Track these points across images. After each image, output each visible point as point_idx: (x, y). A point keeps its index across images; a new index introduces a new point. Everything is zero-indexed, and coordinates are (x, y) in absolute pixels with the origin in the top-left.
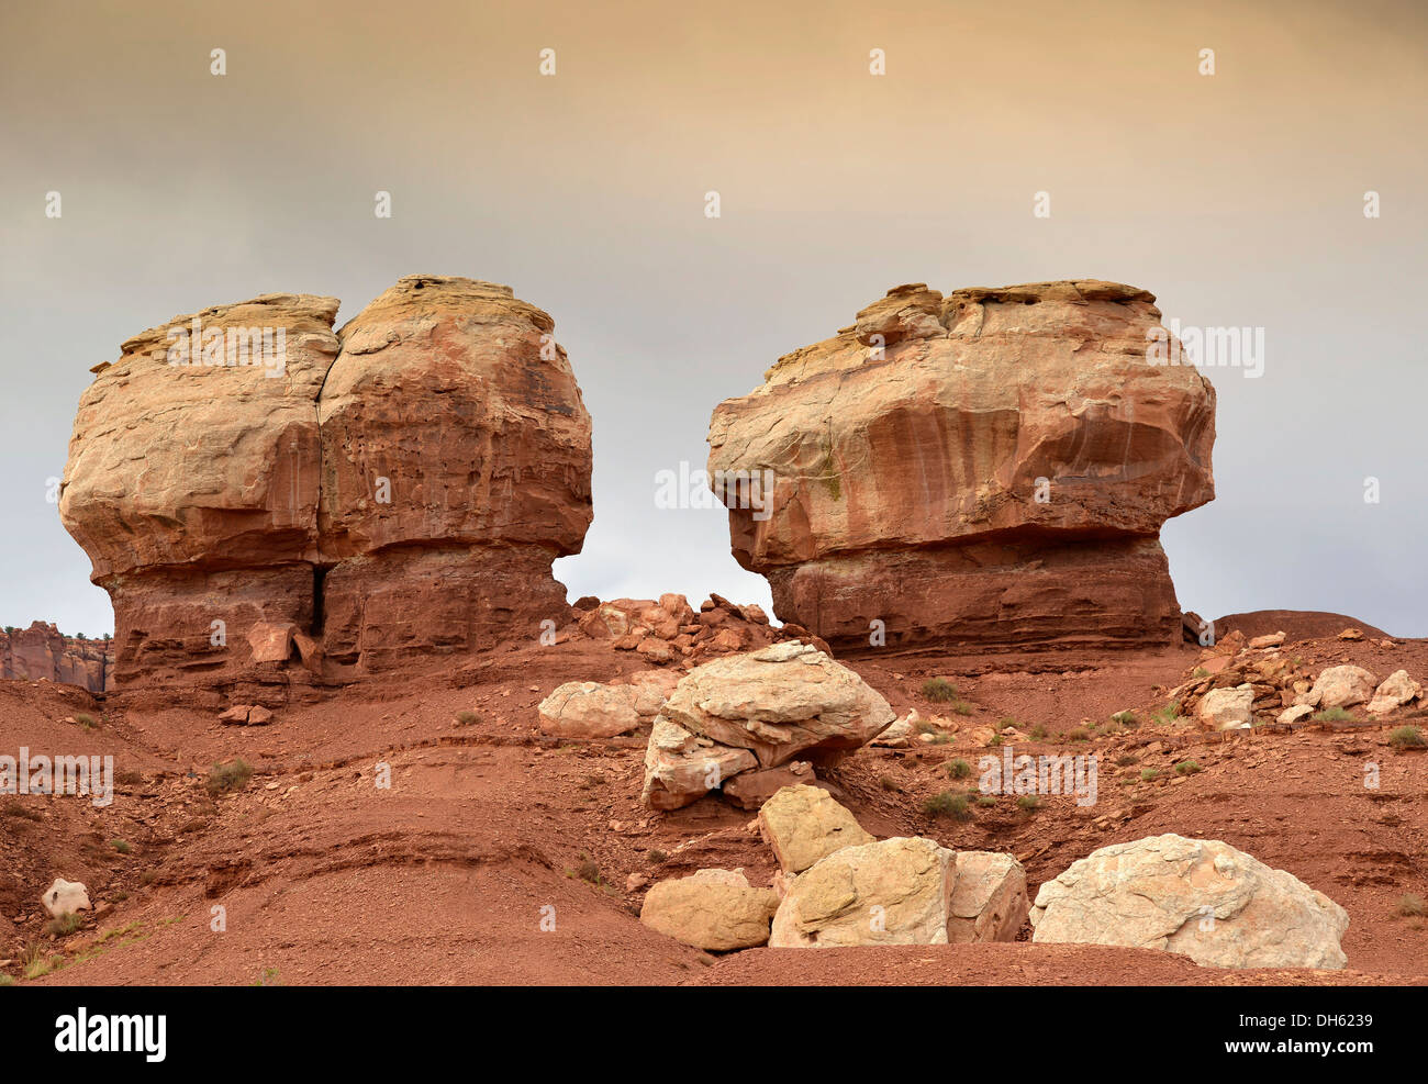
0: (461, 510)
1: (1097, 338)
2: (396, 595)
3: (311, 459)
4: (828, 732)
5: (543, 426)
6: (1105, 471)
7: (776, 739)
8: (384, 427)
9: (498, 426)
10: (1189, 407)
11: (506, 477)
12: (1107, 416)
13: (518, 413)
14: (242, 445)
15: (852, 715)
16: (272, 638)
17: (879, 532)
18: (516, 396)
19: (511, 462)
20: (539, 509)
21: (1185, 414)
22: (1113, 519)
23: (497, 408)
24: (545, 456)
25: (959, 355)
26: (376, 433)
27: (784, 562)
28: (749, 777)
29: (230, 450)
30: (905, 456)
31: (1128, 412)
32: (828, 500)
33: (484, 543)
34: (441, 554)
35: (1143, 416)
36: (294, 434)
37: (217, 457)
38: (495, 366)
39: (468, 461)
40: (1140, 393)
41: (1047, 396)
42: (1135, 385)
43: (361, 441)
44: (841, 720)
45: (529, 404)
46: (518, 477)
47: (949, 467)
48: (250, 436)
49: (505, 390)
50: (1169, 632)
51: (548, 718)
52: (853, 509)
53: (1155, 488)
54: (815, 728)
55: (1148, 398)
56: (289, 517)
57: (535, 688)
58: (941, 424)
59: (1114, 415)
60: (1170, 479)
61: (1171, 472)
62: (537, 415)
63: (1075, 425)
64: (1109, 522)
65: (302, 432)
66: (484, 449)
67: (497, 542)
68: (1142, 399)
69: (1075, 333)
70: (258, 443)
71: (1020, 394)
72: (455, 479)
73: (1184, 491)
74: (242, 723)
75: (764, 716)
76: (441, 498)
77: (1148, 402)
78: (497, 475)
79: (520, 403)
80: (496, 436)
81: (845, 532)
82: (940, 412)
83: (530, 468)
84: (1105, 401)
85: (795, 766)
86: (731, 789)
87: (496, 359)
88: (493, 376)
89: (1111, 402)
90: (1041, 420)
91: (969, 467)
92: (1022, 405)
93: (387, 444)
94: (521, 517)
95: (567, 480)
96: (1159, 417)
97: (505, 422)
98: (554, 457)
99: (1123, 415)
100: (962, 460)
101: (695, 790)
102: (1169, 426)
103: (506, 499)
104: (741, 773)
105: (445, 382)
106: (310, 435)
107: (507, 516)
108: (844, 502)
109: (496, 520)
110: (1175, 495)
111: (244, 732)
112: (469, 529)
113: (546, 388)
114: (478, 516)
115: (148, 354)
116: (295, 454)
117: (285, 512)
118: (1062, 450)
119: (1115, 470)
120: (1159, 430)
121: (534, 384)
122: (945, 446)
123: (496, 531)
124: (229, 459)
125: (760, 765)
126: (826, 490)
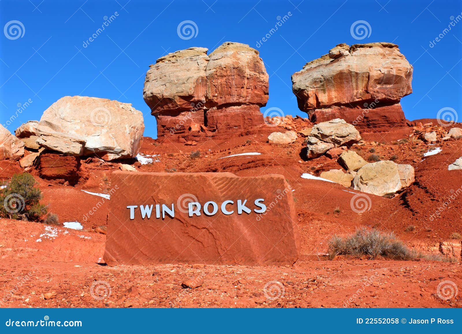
0: (239, 96)
1: (386, 55)
2: (224, 116)
3: (204, 84)
4: (351, 139)
5: (258, 76)
6: (388, 86)
7: (339, 140)
8: (222, 76)
9: (249, 76)
10: (408, 71)
11: (249, 88)
12: (390, 73)
13: (252, 73)
14: (188, 81)
15: (356, 135)
16: (196, 126)
17: (335, 101)
18: (252, 69)
19: (251, 84)
20: (257, 95)
21: (407, 73)
22: (391, 97)
23: (248, 72)
24: (259, 83)
25: (355, 60)
26: (219, 78)
27: (311, 108)
28: (332, 150)
29: (186, 82)
30: (341, 83)
31: (394, 72)
32: (323, 94)
33: (245, 104)
34: (234, 106)
35: (398, 73)
36: (200, 78)
37: (183, 84)
38: (247, 62)
39: (241, 84)
40: (397, 68)
41: (376, 69)
42: (396, 66)
43: (216, 80)
44: (353, 136)
45: (255, 71)
46: (252, 88)
47: (352, 86)
48: (190, 79)
49: (249, 68)
50: (404, 123)
51: (271, 140)
52: (329, 96)
53: (400, 90)
54: (348, 138)
55: (399, 69)
56: (199, 98)
57: (262, 135)
58: (351, 75)
59: (391, 73)
60: (403, 88)
61: (404, 86)
62: (257, 74)
63: (382, 75)
64: (390, 98)
65: (202, 78)
66: (245, 81)
67: (247, 103)
68: (398, 69)
69: (381, 54)
70: (193, 80)
71: (369, 68)
72: (238, 88)
73: (406, 91)
74: (191, 145)
75: (337, 135)
76: (235, 93)
77: (399, 70)
78: (248, 88)
79: (253, 71)
80: (248, 78)
81: (327, 101)
82: (350, 72)
83: (255, 86)
84: (389, 69)
85: (343, 147)
86: (328, 152)
87: (247, 61)
88: (247, 65)
89: (391, 70)
90: (375, 74)
91: (357, 86)
92: (370, 71)
93: (222, 81)
94: (252, 98)
95: (263, 89)
96: (401, 73)
97: (250, 75)
98: (260, 83)
99: (393, 73)
100: (355, 84)
101: (320, 153)
102: (403, 75)
103: (250, 93)
104: (331, 148)
105: (236, 66)
106: (204, 79)
107: (250, 97)
108: (327, 94)
109: (247, 98)
110: (404, 92)
111: (192, 147)
112: (241, 100)
113: (259, 68)
114: (243, 97)
115: (164, 62)
116: (200, 83)
117: (198, 97)
118: (380, 81)
119: (391, 86)
120: (401, 77)
121: (256, 67)
122: (352, 81)
123: (247, 101)
124: (185, 84)
125: (335, 147)
126: (322, 91)
